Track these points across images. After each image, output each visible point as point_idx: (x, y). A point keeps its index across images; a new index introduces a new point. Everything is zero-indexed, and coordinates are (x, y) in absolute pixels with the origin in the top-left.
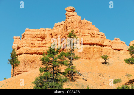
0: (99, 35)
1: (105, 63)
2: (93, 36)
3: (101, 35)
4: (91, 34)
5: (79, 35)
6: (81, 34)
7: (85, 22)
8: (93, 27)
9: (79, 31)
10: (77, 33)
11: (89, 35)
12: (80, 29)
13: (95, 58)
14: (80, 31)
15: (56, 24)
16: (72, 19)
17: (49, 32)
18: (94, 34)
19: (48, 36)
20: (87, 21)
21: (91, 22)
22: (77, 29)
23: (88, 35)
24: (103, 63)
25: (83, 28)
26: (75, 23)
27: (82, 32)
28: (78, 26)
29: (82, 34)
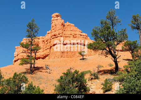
0: (81, 35)
1: (83, 59)
2: (75, 36)
3: (84, 36)
4: (73, 35)
5: (61, 36)
6: (63, 35)
7: (68, 25)
8: (76, 28)
9: (61, 32)
10: (59, 34)
11: (72, 36)
12: (62, 31)
13: (76, 56)
14: (63, 32)
15: (48, 32)
16: (56, 23)
17: (43, 39)
18: (76, 35)
19: (41, 43)
20: (70, 24)
21: (73, 25)
22: (60, 31)
23: (70, 36)
24: (81, 59)
25: (66, 30)
26: (58, 26)
27: (64, 33)
28: (60, 28)
29: (65, 36)
